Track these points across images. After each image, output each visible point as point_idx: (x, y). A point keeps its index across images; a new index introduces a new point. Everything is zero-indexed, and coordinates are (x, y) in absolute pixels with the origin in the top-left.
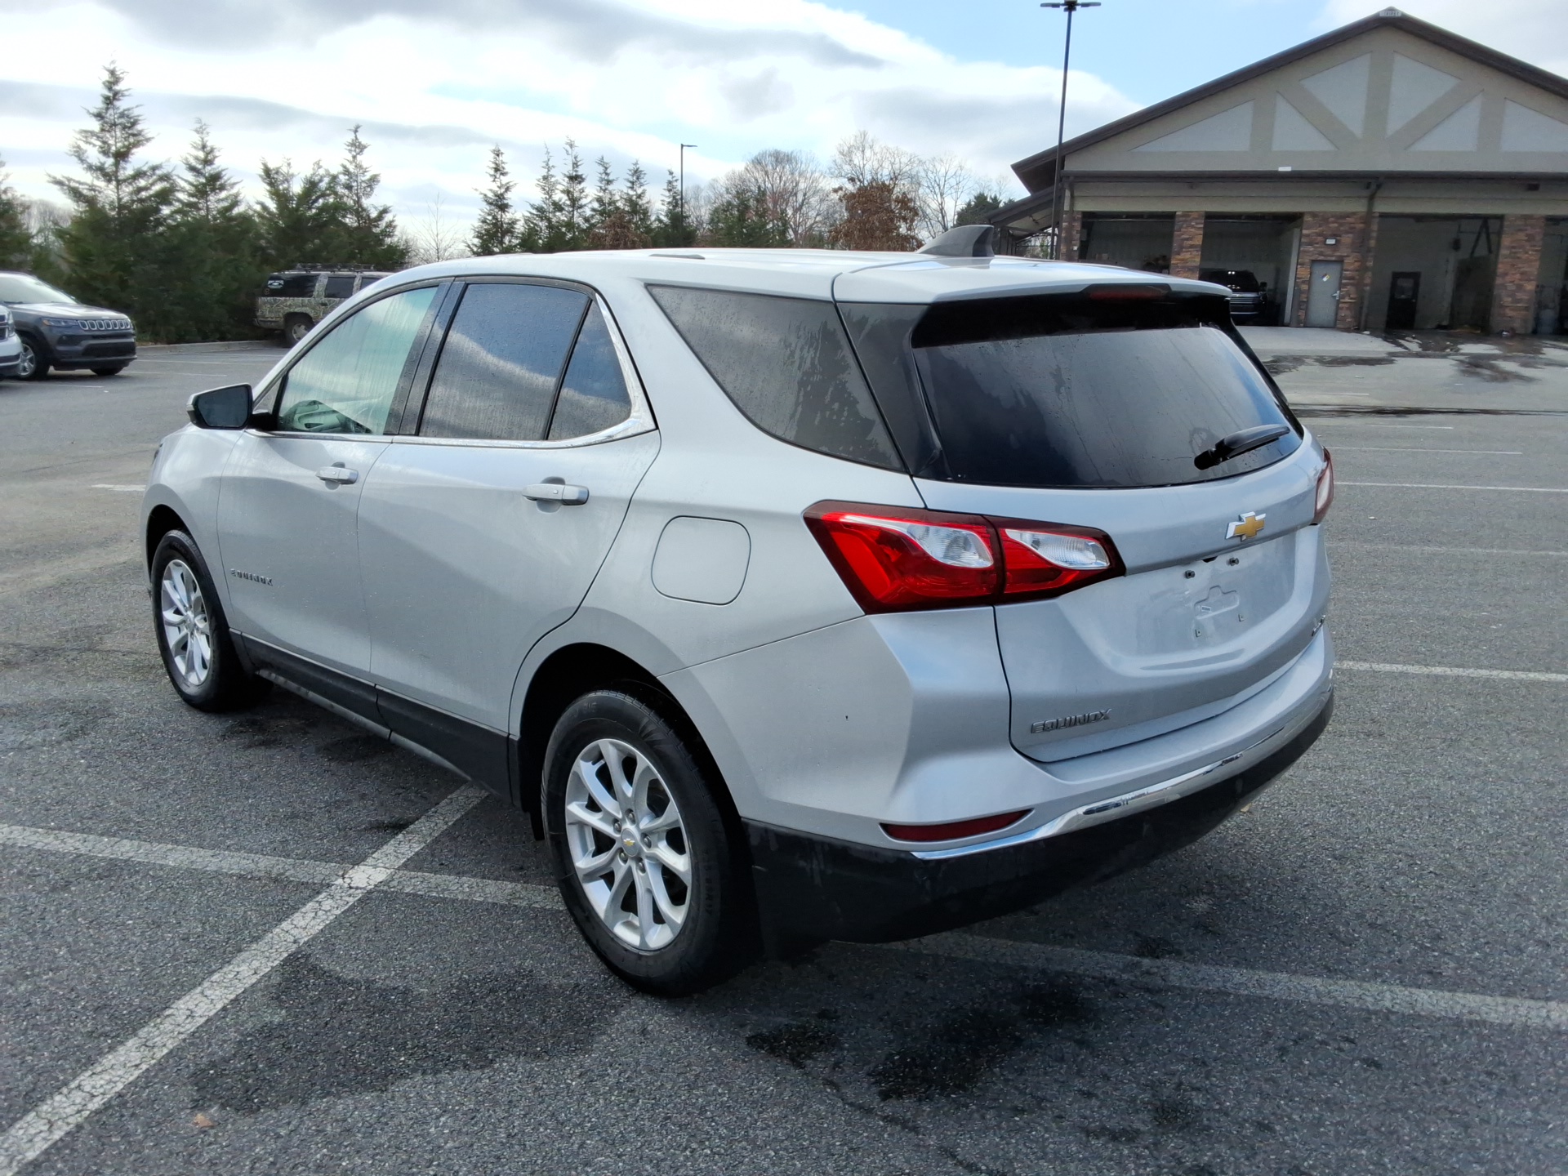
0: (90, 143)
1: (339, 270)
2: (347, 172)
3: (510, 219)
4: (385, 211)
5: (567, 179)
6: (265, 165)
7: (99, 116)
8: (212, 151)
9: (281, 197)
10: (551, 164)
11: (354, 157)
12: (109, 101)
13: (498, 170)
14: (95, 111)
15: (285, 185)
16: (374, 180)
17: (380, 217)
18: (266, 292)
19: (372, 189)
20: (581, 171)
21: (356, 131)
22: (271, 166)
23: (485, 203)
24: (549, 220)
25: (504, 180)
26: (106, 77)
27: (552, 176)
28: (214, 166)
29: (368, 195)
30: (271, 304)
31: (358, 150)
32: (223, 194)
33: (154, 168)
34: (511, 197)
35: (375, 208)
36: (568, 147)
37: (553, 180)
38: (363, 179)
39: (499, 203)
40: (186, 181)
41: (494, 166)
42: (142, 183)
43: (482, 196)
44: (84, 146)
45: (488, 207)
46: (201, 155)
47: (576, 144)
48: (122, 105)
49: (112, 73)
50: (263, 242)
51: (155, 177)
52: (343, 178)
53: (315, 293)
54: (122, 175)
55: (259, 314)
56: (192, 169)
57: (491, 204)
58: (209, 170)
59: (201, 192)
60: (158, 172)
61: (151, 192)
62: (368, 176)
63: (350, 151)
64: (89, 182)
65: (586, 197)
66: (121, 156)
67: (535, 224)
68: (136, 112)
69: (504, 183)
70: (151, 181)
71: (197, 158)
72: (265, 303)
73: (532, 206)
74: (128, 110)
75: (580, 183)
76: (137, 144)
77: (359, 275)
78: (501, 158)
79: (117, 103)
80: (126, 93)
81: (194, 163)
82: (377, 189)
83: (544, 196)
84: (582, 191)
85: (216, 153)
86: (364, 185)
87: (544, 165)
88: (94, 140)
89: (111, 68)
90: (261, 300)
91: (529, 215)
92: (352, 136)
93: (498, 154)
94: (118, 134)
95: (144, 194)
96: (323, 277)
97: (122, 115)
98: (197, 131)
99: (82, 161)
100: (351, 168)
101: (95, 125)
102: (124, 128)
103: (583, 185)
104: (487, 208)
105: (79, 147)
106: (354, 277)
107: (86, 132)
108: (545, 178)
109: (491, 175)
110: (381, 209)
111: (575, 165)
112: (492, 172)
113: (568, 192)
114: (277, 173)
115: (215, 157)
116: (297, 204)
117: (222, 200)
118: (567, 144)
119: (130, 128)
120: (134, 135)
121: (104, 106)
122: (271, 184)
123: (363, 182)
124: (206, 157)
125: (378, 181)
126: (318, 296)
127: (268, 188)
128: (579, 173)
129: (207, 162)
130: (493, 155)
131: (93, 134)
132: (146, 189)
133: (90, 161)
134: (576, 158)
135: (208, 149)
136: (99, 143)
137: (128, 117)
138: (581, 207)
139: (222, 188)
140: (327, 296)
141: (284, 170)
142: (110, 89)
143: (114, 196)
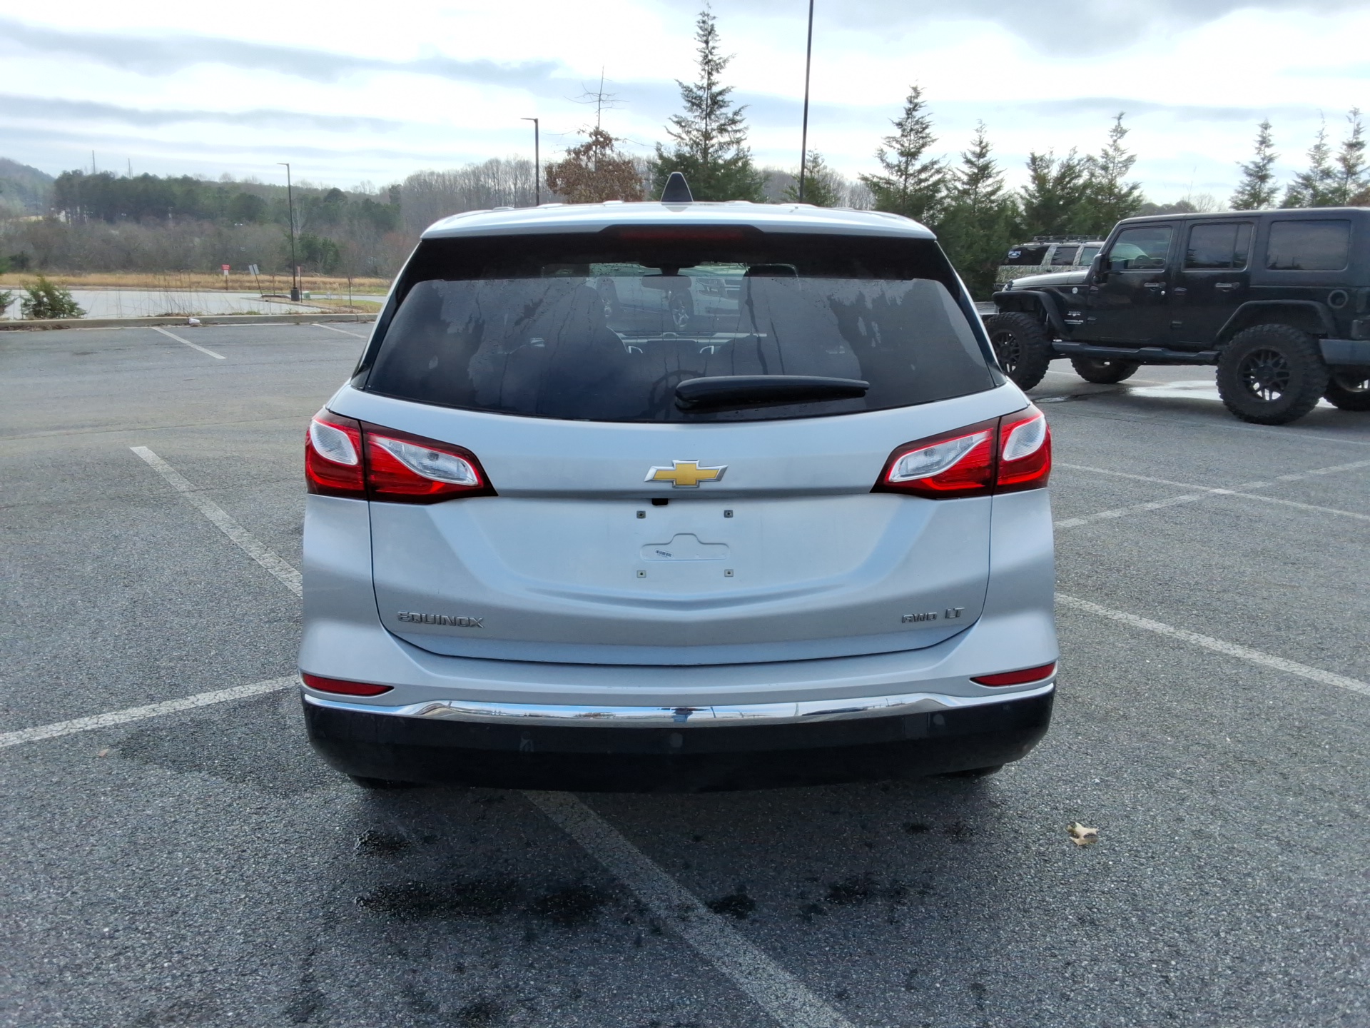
0: (892, 146)
1: (1068, 241)
2: (1106, 154)
3: (1269, 189)
4: (1134, 188)
5: (1345, 147)
6: (1033, 154)
7: (900, 125)
8: (986, 146)
9: (1040, 179)
10: (1324, 134)
11: (1115, 141)
12: (909, 112)
13: (1264, 142)
14: (897, 121)
15: (1046, 171)
16: (1131, 160)
17: (1130, 193)
18: (1007, 261)
19: (1127, 169)
20: (1361, 138)
21: (1119, 118)
22: (1037, 155)
23: (1245, 175)
24: (1314, 188)
25: (1268, 152)
26: (911, 93)
27: (1325, 145)
28: (985, 159)
29: (1121, 174)
30: (1008, 271)
31: (1119, 135)
32: (990, 181)
33: (933, 163)
34: (1272, 168)
35: (1127, 185)
36: (1351, 116)
37: (1325, 148)
38: (1120, 160)
39: (1260, 174)
40: (963, 172)
41: (1260, 139)
42: (923, 176)
43: (1243, 168)
44: (886, 149)
45: (1249, 179)
46: (978, 150)
47: (1360, 112)
48: (917, 114)
49: (915, 89)
50: (1018, 220)
51: (933, 171)
52: (1101, 161)
53: (1043, 262)
54: (911, 169)
55: (997, 279)
56: (968, 161)
57: (1251, 175)
58: (982, 162)
59: (974, 180)
60: (936, 167)
61: (930, 183)
62: (1125, 157)
63: (1112, 136)
64: (887, 177)
65: (1363, 163)
66: (911, 155)
67: (1298, 193)
68: (927, 119)
69: (1267, 154)
70: (930, 174)
71: (974, 153)
72: (1003, 270)
73: (1298, 175)
74: (922, 117)
75: (1359, 149)
76: (923, 145)
77: (1082, 245)
78: (1268, 131)
79: (914, 113)
80: (922, 104)
81: (970, 156)
82: (1132, 168)
83: (1313, 165)
84: (1359, 157)
85: (989, 148)
86: (1121, 165)
87: (1318, 134)
88: (894, 144)
89: (914, 86)
90: (1001, 268)
91: (1294, 184)
92: (1116, 122)
93: (1266, 127)
94: (912, 137)
95: (923, 185)
96: (1053, 246)
97: (917, 122)
98: (977, 130)
99: (882, 160)
100: (1111, 152)
101: (897, 133)
102: (917, 132)
103: (1362, 152)
104: (1246, 179)
105: (882, 150)
106: (1078, 247)
107: (889, 137)
108: (1318, 148)
109: (1257, 148)
110: (1131, 185)
111: (1357, 132)
112: (1257, 145)
113: (1344, 160)
114: (1041, 160)
115: (987, 151)
116: (1053, 186)
117: (989, 186)
118: (1351, 112)
119: (921, 132)
120: (923, 138)
121: (905, 116)
122: (1035, 170)
123: (1119, 162)
124: (981, 151)
125: (1134, 161)
126: (1046, 263)
127: (1032, 173)
128: (1360, 140)
129: (981, 155)
130: (1260, 129)
131: (894, 139)
132: (926, 180)
133: (888, 160)
134: (1358, 125)
135: (984, 144)
136: (899, 146)
137: (922, 123)
138: (1355, 174)
139: (989, 176)
140: (1052, 264)
141: (1047, 157)
142: (911, 102)
143: (902, 187)
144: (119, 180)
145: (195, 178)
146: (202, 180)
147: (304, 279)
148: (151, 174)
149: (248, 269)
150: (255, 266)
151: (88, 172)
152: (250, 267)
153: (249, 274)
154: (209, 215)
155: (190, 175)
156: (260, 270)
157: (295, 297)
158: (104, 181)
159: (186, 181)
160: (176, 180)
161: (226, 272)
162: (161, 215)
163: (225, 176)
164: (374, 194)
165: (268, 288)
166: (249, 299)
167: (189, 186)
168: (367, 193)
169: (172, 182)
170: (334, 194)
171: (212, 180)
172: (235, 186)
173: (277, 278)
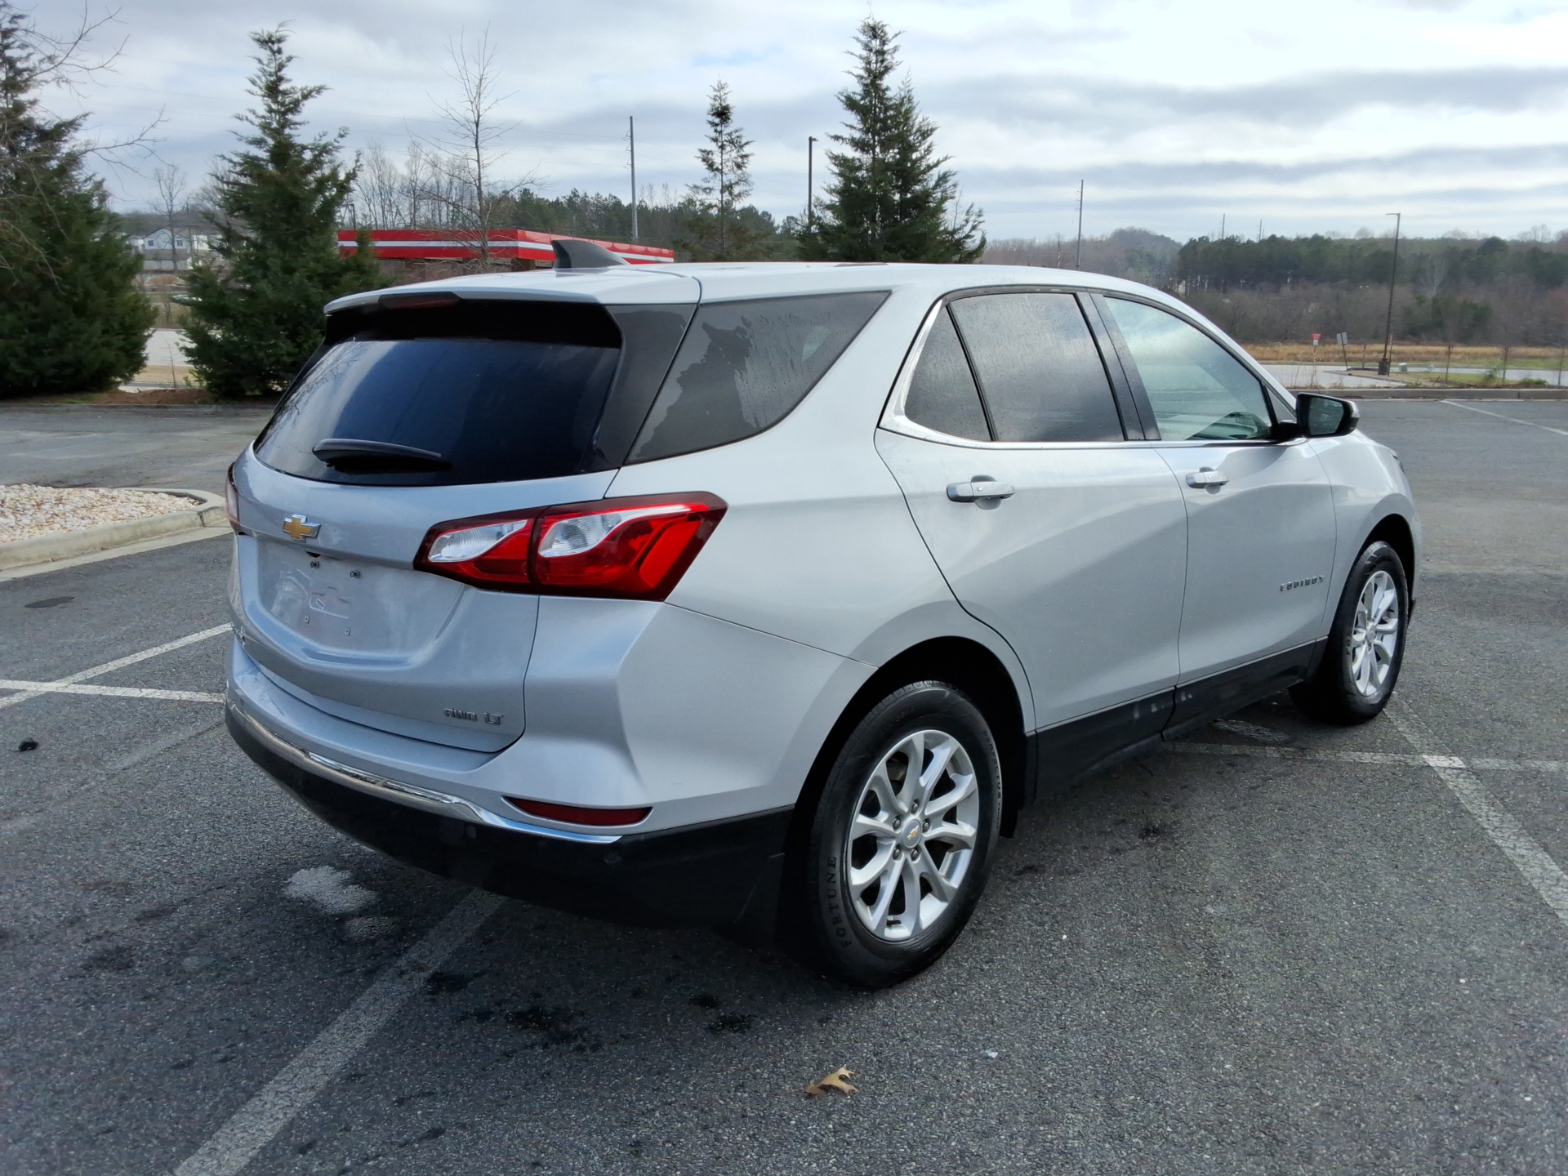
144: (1244, 244)
145: (1326, 237)
146: (1333, 238)
147: (1395, 348)
148: (1278, 235)
149: (1335, 338)
150: (1344, 334)
151: (1214, 237)
152: (1339, 335)
153: (1335, 343)
154: (1333, 277)
155: (1322, 233)
156: (1349, 338)
157: (1383, 369)
158: (1229, 246)
159: (1317, 239)
160: (1305, 240)
161: (1316, 342)
162: (1278, 280)
163: (1361, 232)
164: (1547, 241)
165: (1356, 360)
166: (1331, 372)
167: (1317, 245)
168: (1539, 240)
169: (1302, 242)
170: (1493, 245)
171: (1347, 237)
172: (1372, 242)
173: (1369, 347)
